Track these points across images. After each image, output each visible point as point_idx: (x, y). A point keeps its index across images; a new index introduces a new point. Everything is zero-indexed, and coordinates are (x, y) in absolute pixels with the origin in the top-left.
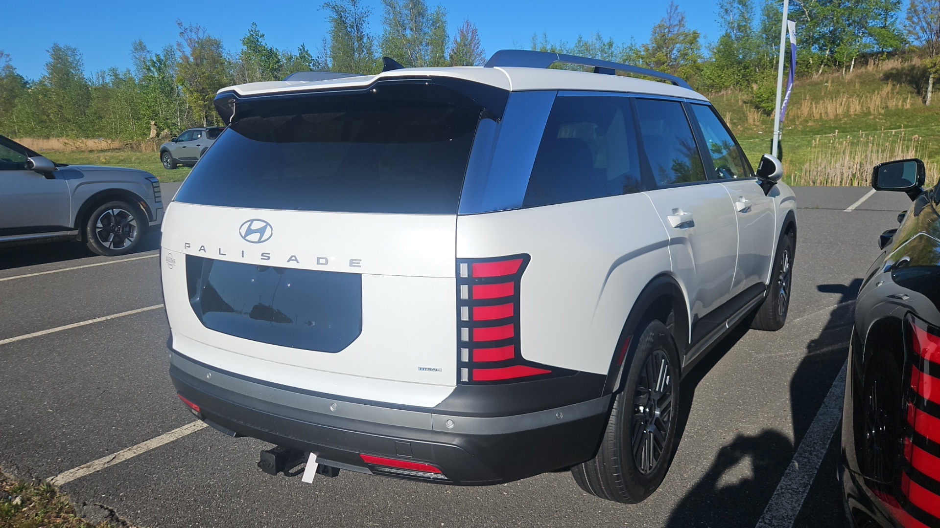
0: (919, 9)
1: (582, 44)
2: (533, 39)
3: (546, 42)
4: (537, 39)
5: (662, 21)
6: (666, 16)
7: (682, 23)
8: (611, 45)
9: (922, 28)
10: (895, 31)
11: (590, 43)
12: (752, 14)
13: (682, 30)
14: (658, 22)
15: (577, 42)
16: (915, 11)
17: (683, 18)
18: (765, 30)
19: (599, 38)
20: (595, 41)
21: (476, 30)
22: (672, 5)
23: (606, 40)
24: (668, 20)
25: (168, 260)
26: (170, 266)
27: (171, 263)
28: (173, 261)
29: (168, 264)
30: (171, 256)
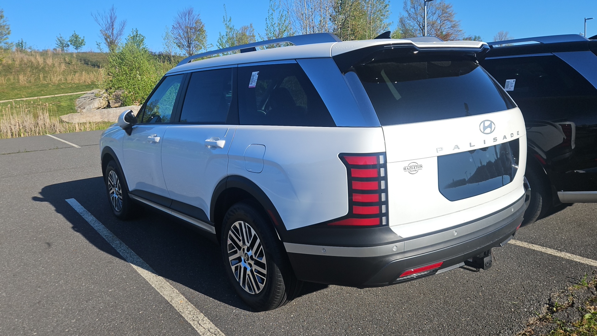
25: (409, 168)
26: (412, 172)
27: (414, 170)
28: (417, 167)
29: (409, 171)
30: (415, 164)
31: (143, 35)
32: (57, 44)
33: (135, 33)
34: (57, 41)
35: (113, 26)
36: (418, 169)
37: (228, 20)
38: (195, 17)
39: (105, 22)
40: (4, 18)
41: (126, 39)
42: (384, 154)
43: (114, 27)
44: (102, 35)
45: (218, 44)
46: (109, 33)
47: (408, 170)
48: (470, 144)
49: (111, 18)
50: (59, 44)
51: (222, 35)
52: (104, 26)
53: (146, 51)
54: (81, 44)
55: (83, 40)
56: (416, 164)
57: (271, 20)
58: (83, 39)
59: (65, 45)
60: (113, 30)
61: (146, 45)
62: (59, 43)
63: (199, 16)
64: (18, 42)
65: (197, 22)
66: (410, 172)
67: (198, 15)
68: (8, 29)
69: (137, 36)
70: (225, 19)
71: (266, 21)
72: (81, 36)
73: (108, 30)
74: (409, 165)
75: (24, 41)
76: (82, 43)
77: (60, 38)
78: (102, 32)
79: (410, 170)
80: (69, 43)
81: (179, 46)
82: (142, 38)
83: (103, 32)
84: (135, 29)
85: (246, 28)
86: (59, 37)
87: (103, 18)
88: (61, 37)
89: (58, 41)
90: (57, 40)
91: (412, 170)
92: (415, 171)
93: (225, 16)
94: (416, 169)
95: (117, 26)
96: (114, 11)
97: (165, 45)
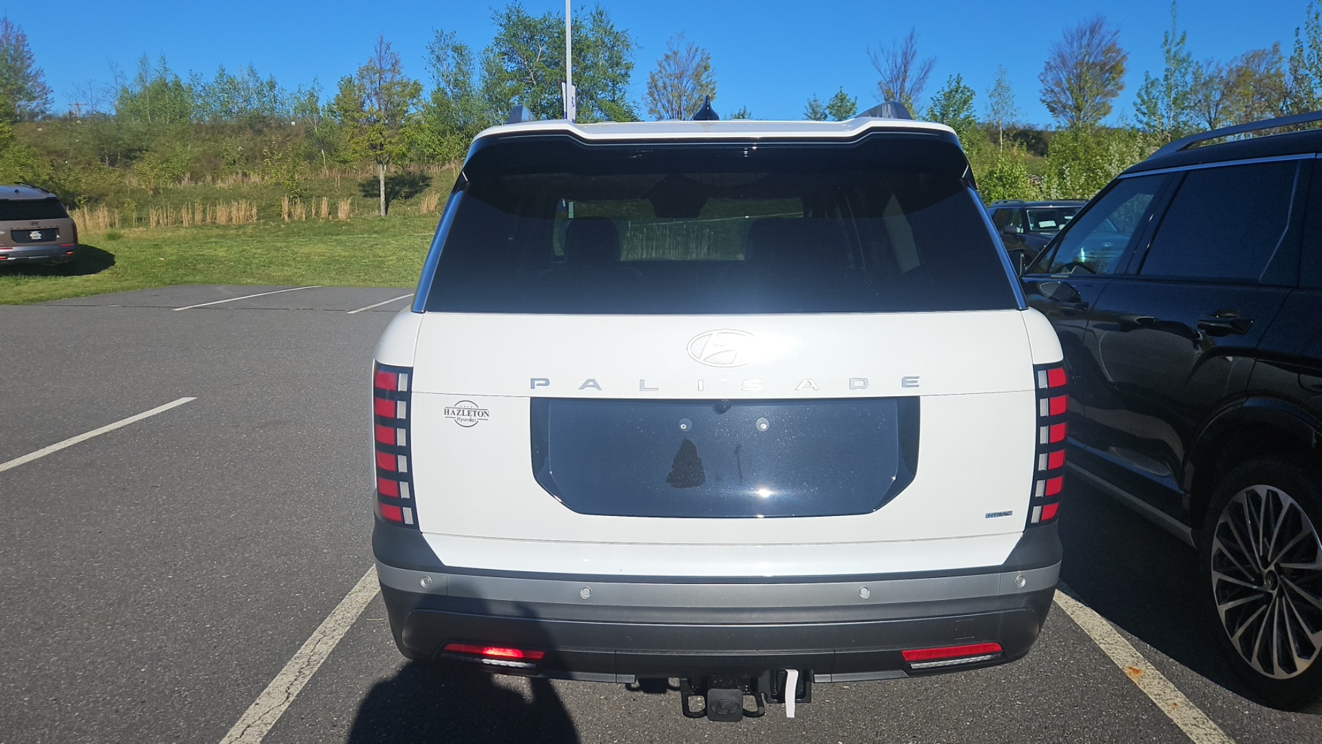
0: (660, 84)
1: (225, 80)
2: (141, 62)
3: (166, 69)
4: (149, 64)
5: (371, 61)
6: (375, 56)
7: (397, 68)
8: (272, 86)
9: (663, 106)
10: (625, 107)
11: (239, 79)
12: (471, 67)
13: (397, 78)
14: (364, 63)
15: (217, 75)
16: (656, 86)
17: (396, 62)
18: (488, 89)
19: (253, 73)
20: (247, 77)
21: (24, 37)
22: (382, 41)
23: (265, 79)
24: (377, 62)
25: (456, 413)
26: (463, 423)
27: (469, 418)
28: (477, 413)
29: (456, 419)
30: (470, 405)
31: (971, 89)
32: (807, 115)
33: (954, 84)
34: (806, 108)
35: (905, 71)
36: (477, 416)
37: (1178, 40)
38: (1106, 39)
39: (891, 65)
40: (710, 71)
41: (932, 99)
42: (409, 371)
43: (908, 74)
44: (880, 91)
45: (1139, 101)
46: (895, 88)
47: (453, 416)
48: (642, 381)
49: (905, 55)
50: (809, 115)
51: (1153, 77)
52: (888, 72)
53: (970, 124)
54: (849, 112)
55: (854, 104)
56: (474, 407)
57: (1312, 33)
58: (853, 101)
59: (819, 116)
60: (904, 80)
61: (973, 109)
62: (811, 111)
63: (1116, 36)
64: (738, 112)
65: (1108, 50)
66: (459, 422)
67: (1115, 34)
68: (713, 89)
69: (957, 92)
70: (1170, 39)
71: (1297, 35)
72: (851, 97)
73: (894, 80)
74: (458, 406)
75: (748, 111)
76: (850, 110)
77: (813, 103)
78: (881, 87)
79: (458, 417)
80: (827, 112)
81: (1053, 110)
82: (969, 94)
83: (884, 87)
84: (955, 77)
85: (1258, 56)
86: (812, 99)
87: (888, 57)
88: (815, 101)
89: (809, 108)
90: (808, 106)
91: (462, 417)
92: (471, 420)
93: (1170, 32)
94: (473, 418)
95: (913, 73)
96: (913, 41)
97: (990, 109)
